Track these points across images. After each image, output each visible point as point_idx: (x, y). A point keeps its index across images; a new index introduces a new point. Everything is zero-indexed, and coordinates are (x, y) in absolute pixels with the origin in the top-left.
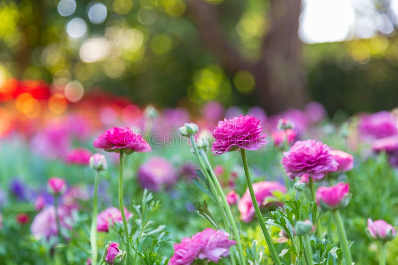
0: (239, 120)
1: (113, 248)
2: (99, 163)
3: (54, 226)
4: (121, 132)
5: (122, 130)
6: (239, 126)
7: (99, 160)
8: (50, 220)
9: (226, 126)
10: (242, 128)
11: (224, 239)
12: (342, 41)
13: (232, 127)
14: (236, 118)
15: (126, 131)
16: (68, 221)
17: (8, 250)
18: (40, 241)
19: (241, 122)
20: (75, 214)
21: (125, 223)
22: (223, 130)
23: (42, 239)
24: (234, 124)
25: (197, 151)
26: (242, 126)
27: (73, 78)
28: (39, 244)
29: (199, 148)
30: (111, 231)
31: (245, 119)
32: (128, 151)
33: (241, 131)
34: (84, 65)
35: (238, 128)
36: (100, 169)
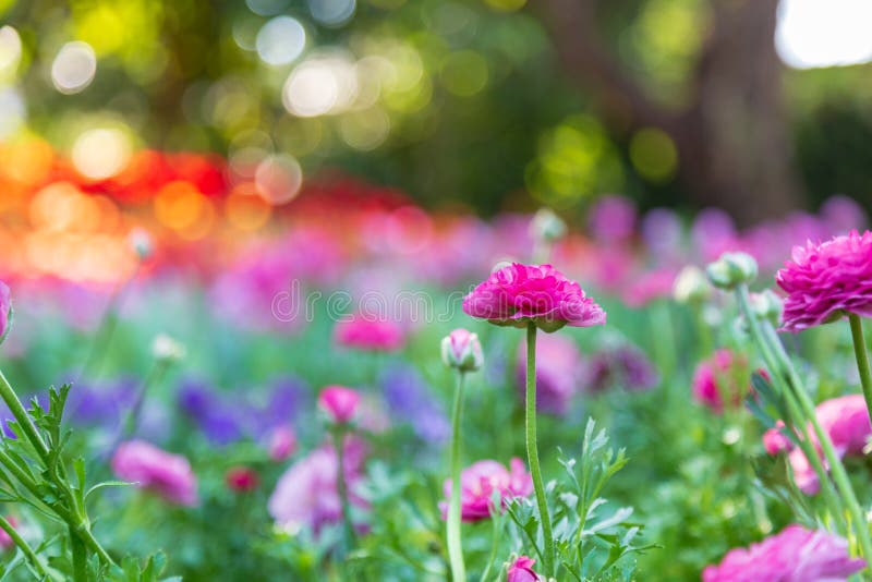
0: (849, 244)
1: (522, 572)
2: (466, 353)
3: (331, 503)
4: (531, 276)
5: (535, 270)
6: (850, 259)
7: (464, 344)
8: (317, 485)
9: (814, 259)
10: (858, 265)
11: (836, 555)
12: (864, 62)
13: (833, 262)
14: (841, 240)
15: (544, 273)
16: (361, 489)
17: (207, 555)
18: (297, 538)
19: (855, 249)
20: (379, 471)
21: (541, 505)
22: (808, 268)
23: (301, 533)
24: (837, 253)
25: (756, 326)
26: (859, 259)
27: (277, 148)
28: (296, 544)
29: (759, 318)
30: (498, 521)
31: (865, 242)
32: (550, 322)
33: (856, 271)
34: (296, 121)
35: (849, 264)
36: (467, 367)
